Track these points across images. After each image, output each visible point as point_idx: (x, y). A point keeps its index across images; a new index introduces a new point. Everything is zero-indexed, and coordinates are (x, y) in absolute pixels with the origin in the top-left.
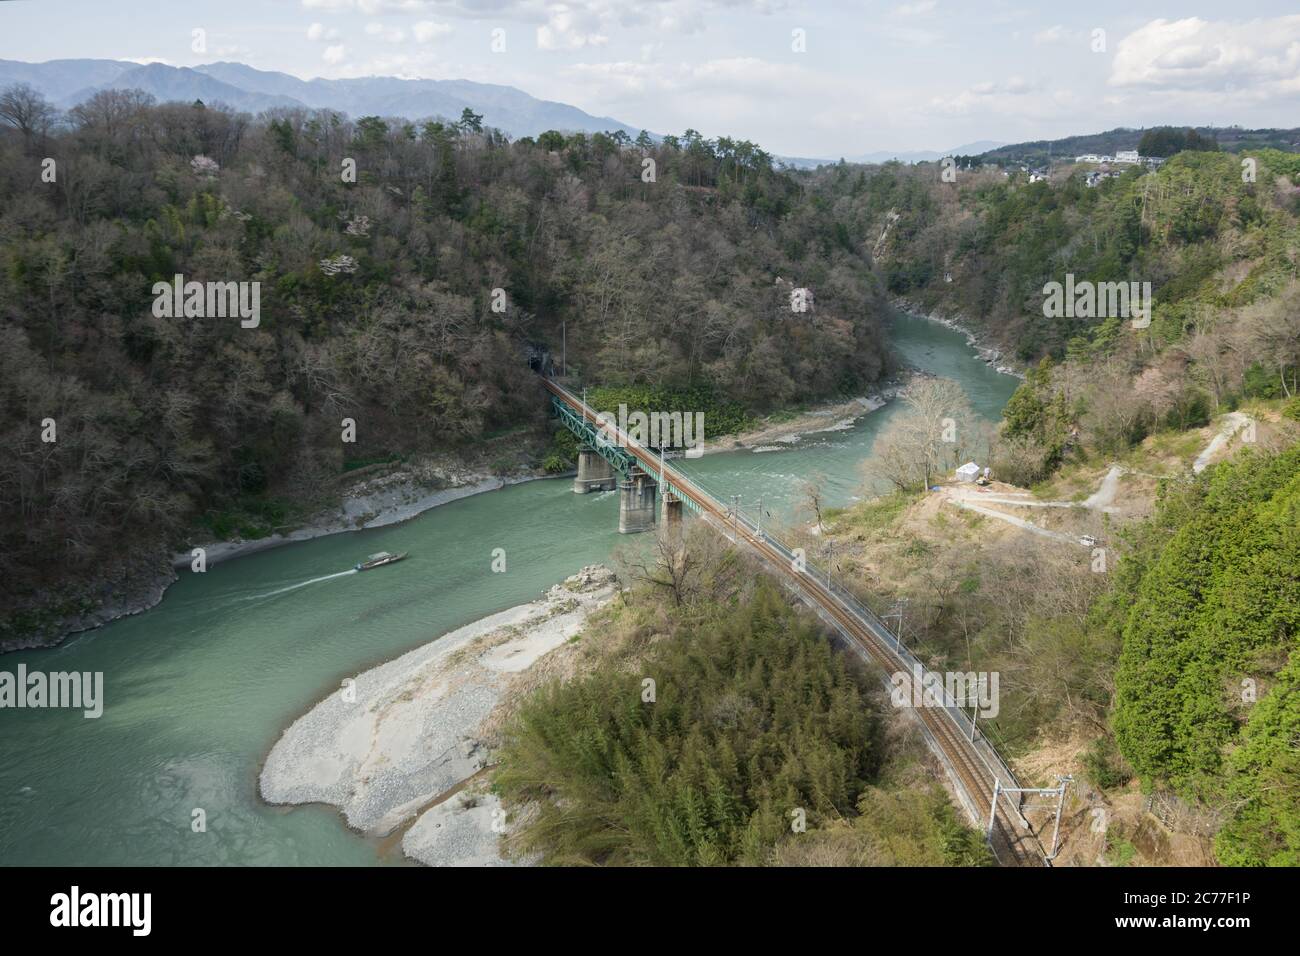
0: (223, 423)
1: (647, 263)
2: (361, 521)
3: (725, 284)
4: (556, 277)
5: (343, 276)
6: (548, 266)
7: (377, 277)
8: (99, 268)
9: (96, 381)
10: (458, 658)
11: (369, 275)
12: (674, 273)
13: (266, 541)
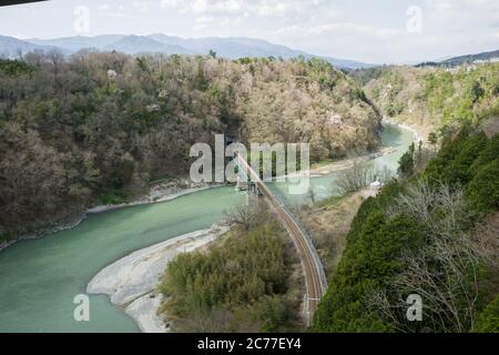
0: (106, 164)
1: (273, 106)
2: (155, 199)
3: (305, 114)
4: (238, 111)
5: (154, 112)
6: (235, 107)
7: (166, 112)
8: (67, 110)
9: (60, 149)
10: (169, 247)
11: (164, 111)
12: (283, 109)
13: (121, 205)
